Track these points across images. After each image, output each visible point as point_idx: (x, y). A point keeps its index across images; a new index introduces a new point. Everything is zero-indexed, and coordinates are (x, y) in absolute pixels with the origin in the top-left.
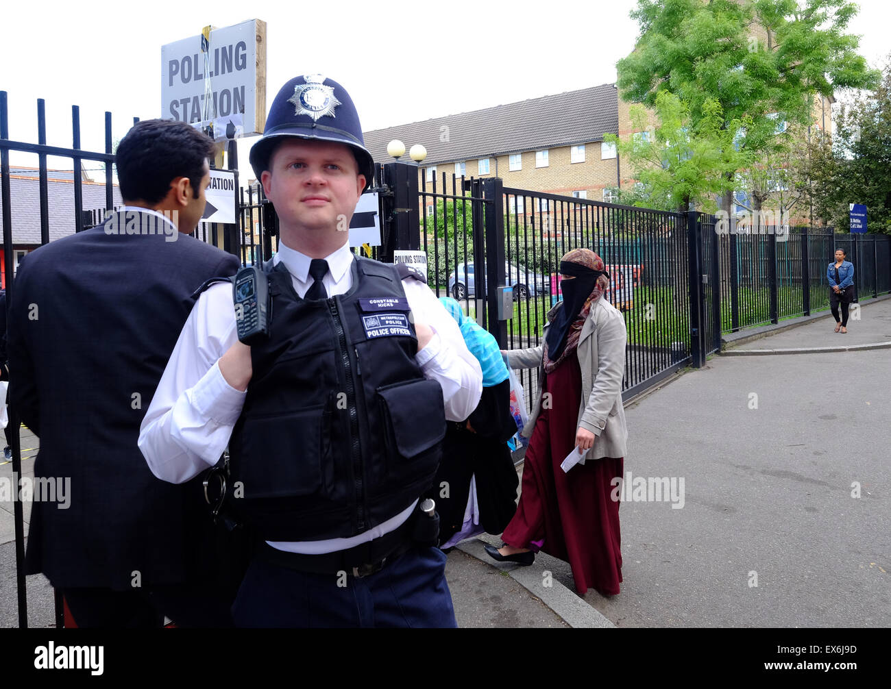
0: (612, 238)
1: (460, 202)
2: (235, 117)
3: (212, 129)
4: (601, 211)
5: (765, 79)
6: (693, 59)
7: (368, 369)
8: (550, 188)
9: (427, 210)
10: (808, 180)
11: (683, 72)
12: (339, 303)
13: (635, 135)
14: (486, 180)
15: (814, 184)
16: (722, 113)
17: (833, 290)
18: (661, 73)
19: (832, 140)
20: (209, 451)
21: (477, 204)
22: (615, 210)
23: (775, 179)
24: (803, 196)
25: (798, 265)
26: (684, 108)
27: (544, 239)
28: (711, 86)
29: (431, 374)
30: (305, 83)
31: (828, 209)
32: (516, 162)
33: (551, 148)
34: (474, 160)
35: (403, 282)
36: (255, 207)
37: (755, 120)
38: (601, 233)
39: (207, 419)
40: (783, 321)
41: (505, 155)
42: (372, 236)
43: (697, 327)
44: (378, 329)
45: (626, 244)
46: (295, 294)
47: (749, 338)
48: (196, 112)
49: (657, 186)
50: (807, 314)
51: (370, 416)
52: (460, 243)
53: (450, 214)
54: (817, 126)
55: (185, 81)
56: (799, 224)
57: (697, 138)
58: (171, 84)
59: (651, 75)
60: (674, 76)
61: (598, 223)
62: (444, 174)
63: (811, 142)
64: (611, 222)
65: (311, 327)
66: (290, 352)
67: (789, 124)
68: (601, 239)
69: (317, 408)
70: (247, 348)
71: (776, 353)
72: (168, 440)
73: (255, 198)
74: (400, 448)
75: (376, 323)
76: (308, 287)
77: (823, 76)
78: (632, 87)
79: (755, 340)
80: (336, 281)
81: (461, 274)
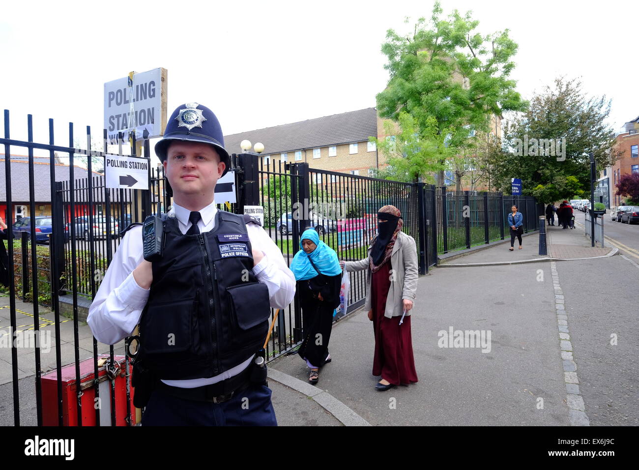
0: (373, 199)
1: (283, 177)
2: (149, 126)
3: (134, 133)
4: (367, 182)
5: (463, 105)
6: (421, 93)
7: (221, 276)
8: (337, 169)
9: (264, 182)
10: (488, 164)
11: (415, 101)
12: (205, 237)
13: (387, 138)
14: (299, 164)
15: (491, 167)
16: (437, 125)
17: (511, 228)
18: (402, 101)
19: (501, 141)
20: (126, 325)
21: (293, 178)
22: (375, 182)
23: (469, 164)
24: (485, 174)
25: (482, 214)
26: (415, 122)
27: (333, 199)
28: (431, 109)
29: (262, 280)
30: (186, 108)
31: (499, 182)
32: (317, 153)
33: (338, 145)
34: (292, 152)
35: (247, 225)
36: (161, 179)
37: (457, 129)
38: (367, 195)
39: (126, 306)
40: (473, 247)
41: (311, 149)
42: (231, 197)
43: (423, 250)
44: (228, 253)
45: (381, 202)
46: (180, 232)
47: (454, 257)
48: (125, 123)
49: (400, 168)
50: (487, 243)
51: (222, 305)
52: (284, 201)
53: (278, 184)
54: (493, 133)
55: (118, 104)
56: (483, 190)
57: (423, 139)
58: (110, 106)
59: (396, 102)
60: (410, 103)
61: (365, 190)
62: (274, 160)
63: (489, 142)
64: (373, 188)
65: (187, 251)
66: (174, 266)
67: (476, 132)
68: (367, 199)
69: (190, 300)
70: (149, 264)
71: (469, 266)
72: (103, 318)
73: (161, 174)
74: (240, 324)
75: (227, 249)
76: (189, 228)
77: (496, 104)
78: (386, 109)
79: (457, 258)
80: (206, 224)
81: (284, 219)
